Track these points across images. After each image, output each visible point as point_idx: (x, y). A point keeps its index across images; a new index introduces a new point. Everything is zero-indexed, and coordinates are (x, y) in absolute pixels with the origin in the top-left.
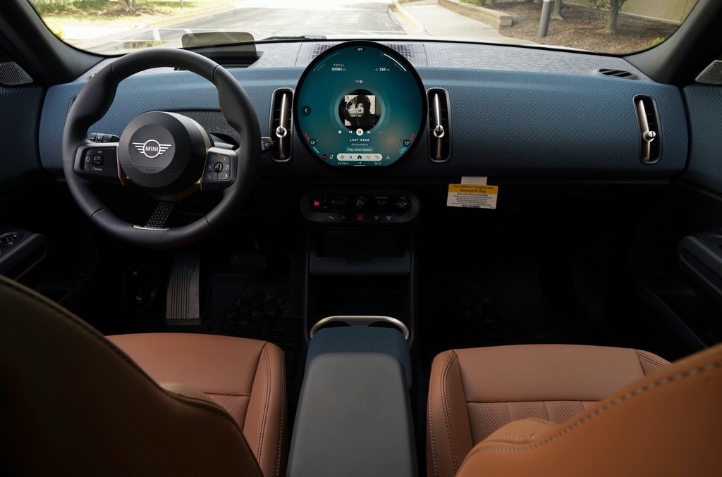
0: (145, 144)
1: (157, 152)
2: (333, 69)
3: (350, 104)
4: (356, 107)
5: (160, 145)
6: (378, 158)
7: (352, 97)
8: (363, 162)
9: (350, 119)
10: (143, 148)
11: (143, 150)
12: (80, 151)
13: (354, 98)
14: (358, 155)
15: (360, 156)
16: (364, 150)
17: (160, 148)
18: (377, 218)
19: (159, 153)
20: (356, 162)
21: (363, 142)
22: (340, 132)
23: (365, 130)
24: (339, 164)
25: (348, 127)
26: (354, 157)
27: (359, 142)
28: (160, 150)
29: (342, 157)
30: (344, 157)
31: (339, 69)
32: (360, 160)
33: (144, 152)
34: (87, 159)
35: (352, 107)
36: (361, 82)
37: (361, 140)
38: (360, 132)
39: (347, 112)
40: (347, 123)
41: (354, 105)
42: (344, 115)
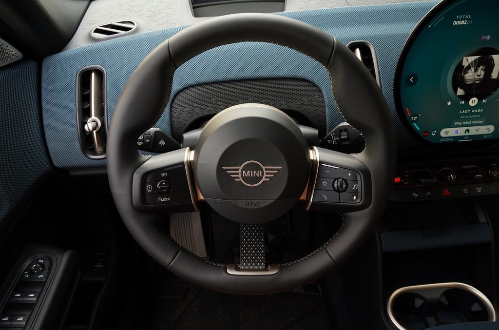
0: (241, 168)
1: (261, 178)
2: (456, 23)
3: (469, 67)
4: (476, 71)
5: (264, 168)
6: (488, 129)
7: (472, 59)
8: (470, 137)
9: (464, 86)
10: (238, 172)
11: (239, 175)
12: (137, 178)
13: (475, 60)
14: (466, 128)
15: (468, 130)
16: (474, 122)
17: (265, 172)
18: (466, 191)
19: (263, 179)
20: (462, 137)
21: (475, 114)
22: (449, 103)
23: (480, 99)
24: (442, 140)
25: (460, 96)
26: (461, 131)
27: (471, 114)
28: (265, 175)
29: (447, 133)
30: (448, 133)
31: (462, 22)
32: (467, 134)
33: (241, 179)
34: (149, 188)
35: (470, 71)
36: (489, 37)
37: (473, 111)
38: (474, 101)
39: (463, 78)
40: (460, 92)
41: (473, 69)
42: (458, 81)
